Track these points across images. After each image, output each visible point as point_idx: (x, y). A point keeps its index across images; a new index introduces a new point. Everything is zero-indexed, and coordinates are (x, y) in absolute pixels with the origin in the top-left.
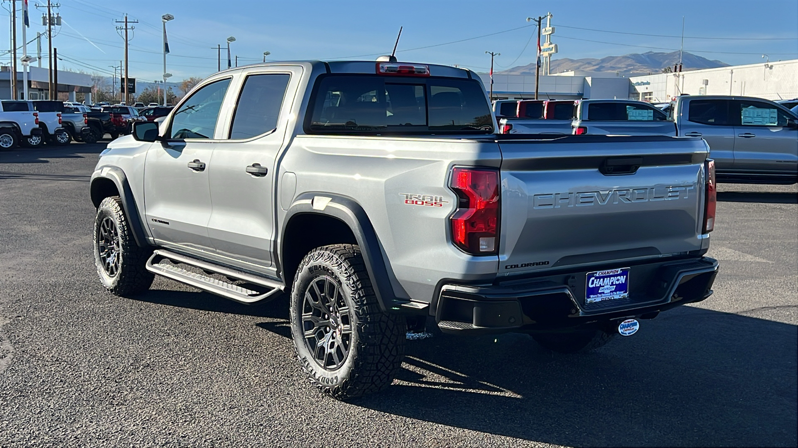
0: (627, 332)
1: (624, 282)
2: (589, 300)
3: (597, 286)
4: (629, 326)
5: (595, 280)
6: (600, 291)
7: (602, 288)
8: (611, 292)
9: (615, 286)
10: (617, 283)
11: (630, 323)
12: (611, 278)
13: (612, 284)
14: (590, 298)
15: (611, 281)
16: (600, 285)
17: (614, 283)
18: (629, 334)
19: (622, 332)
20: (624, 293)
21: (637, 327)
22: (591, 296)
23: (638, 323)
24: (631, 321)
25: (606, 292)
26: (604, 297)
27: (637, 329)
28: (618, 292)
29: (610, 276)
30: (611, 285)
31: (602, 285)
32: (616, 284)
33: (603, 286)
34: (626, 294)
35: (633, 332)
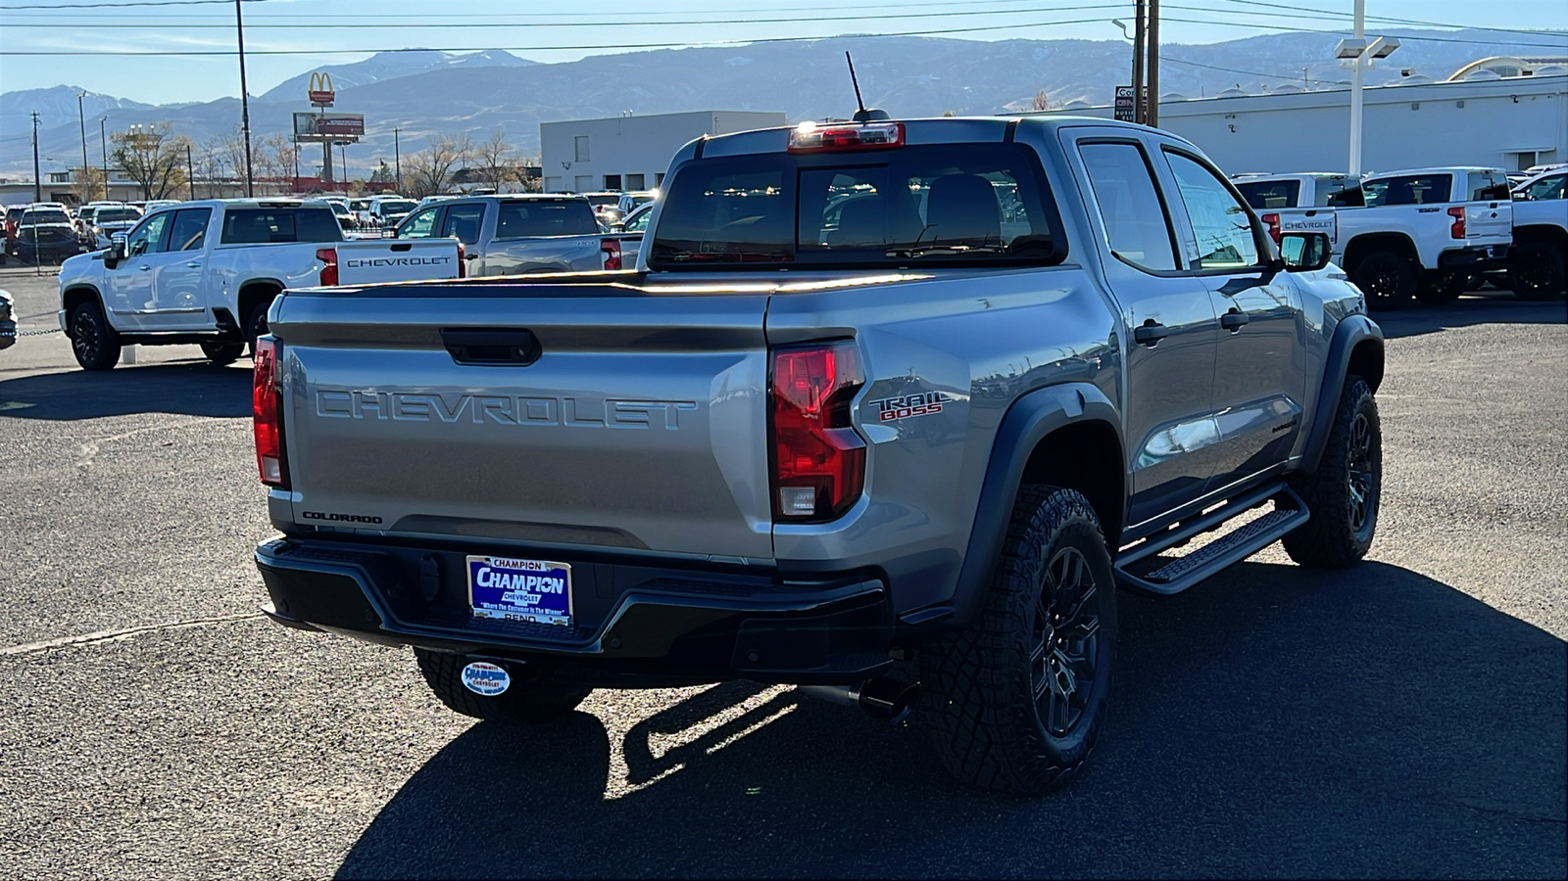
0: (483, 688)
1: (560, 592)
2: (477, 611)
3: (497, 586)
4: (484, 675)
5: (492, 574)
6: (503, 599)
7: (510, 593)
8: (530, 606)
9: (539, 596)
10: (545, 590)
11: (488, 670)
12: (529, 578)
13: (533, 590)
14: (482, 607)
15: (529, 584)
16: (505, 586)
17: (537, 590)
18: (486, 692)
19: (469, 684)
20: (563, 614)
21: (506, 684)
22: (485, 605)
23: (507, 676)
24: (490, 668)
25: (517, 602)
26: (511, 613)
27: (506, 688)
28: (547, 611)
29: (526, 574)
30: (529, 592)
31: (508, 587)
32: (541, 593)
33: (512, 591)
34: (565, 619)
35: (496, 691)
